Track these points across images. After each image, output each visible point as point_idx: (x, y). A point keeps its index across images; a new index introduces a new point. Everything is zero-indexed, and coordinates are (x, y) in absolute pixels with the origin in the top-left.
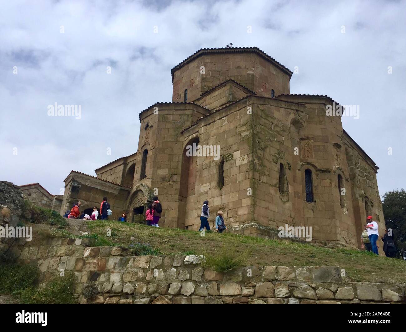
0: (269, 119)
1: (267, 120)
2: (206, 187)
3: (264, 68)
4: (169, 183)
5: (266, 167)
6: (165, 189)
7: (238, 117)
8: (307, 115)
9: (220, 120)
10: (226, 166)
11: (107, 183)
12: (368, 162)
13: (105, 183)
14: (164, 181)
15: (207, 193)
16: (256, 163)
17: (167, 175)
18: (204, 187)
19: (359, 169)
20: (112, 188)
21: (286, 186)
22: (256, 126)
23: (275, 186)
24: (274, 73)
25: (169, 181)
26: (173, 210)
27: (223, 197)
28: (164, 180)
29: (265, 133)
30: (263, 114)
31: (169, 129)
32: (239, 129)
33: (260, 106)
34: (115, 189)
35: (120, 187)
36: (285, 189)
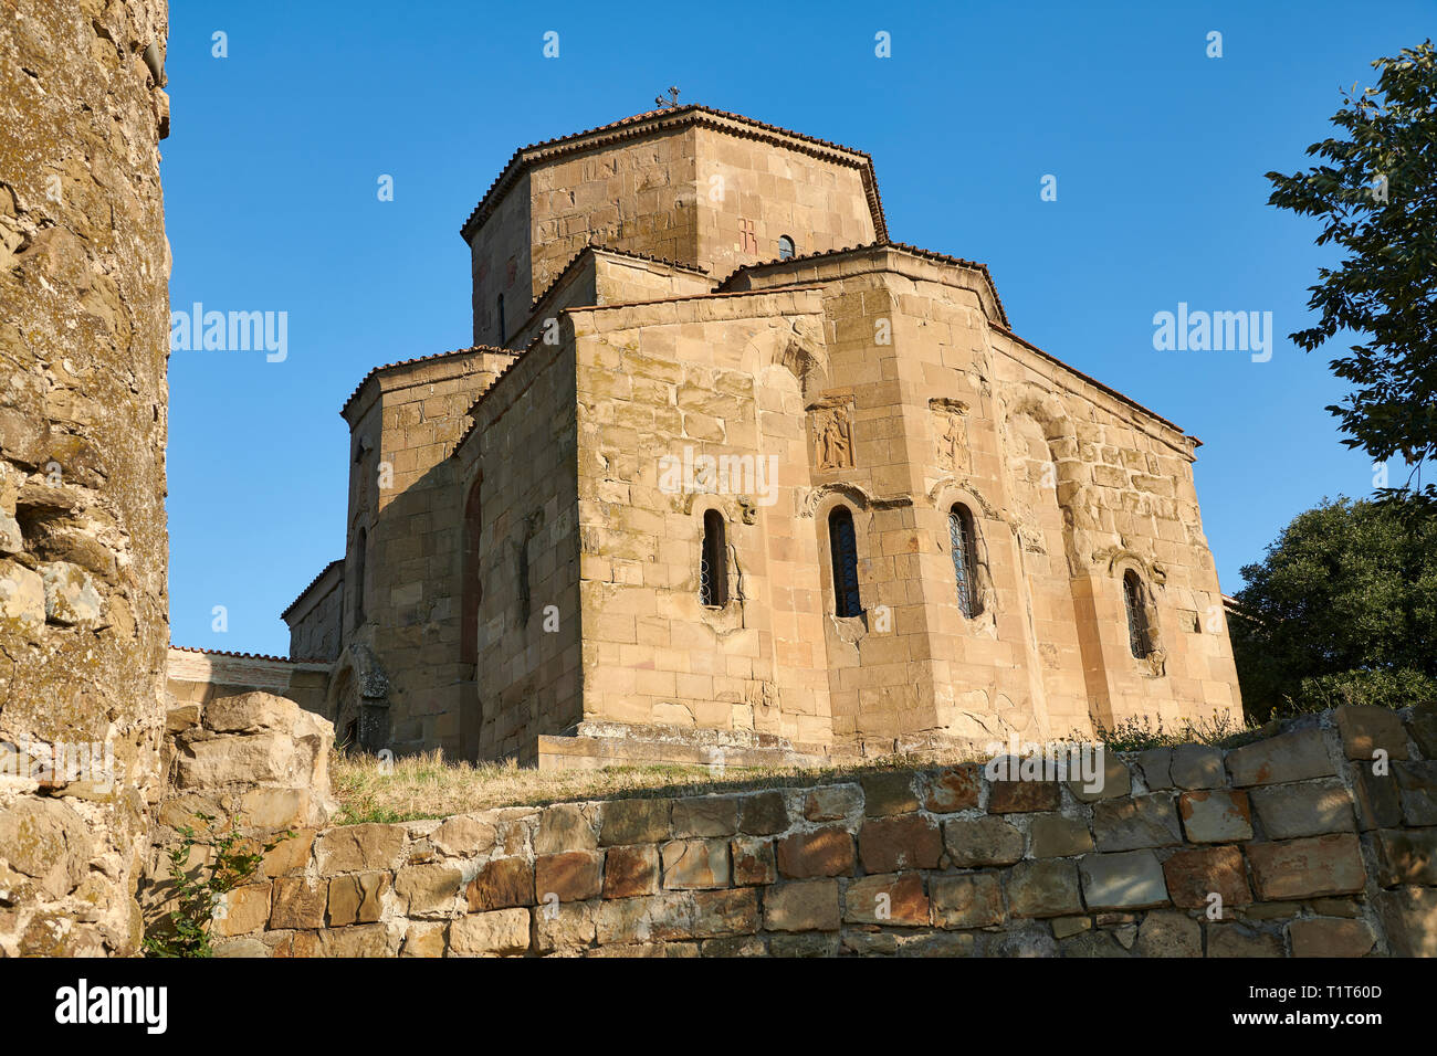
0: (656, 371)
1: (645, 376)
2: (497, 625)
3: (739, 170)
4: (428, 626)
5: (641, 532)
6: (418, 648)
7: (552, 384)
8: (833, 322)
9: (518, 402)
10: (533, 551)
11: (242, 662)
12: (1148, 428)
13: (236, 660)
14: (411, 624)
15: (499, 644)
16: (594, 528)
17: (419, 602)
18: (494, 626)
19: (1100, 462)
20: (265, 674)
21: (733, 579)
22: (593, 407)
23: (684, 587)
24: (788, 175)
25: (427, 621)
26: (444, 713)
27: (529, 651)
28: (413, 621)
29: (635, 423)
30: (625, 360)
31: (420, 450)
32: (554, 426)
33: (612, 337)
34: (275, 675)
35: (292, 666)
36: (733, 591)
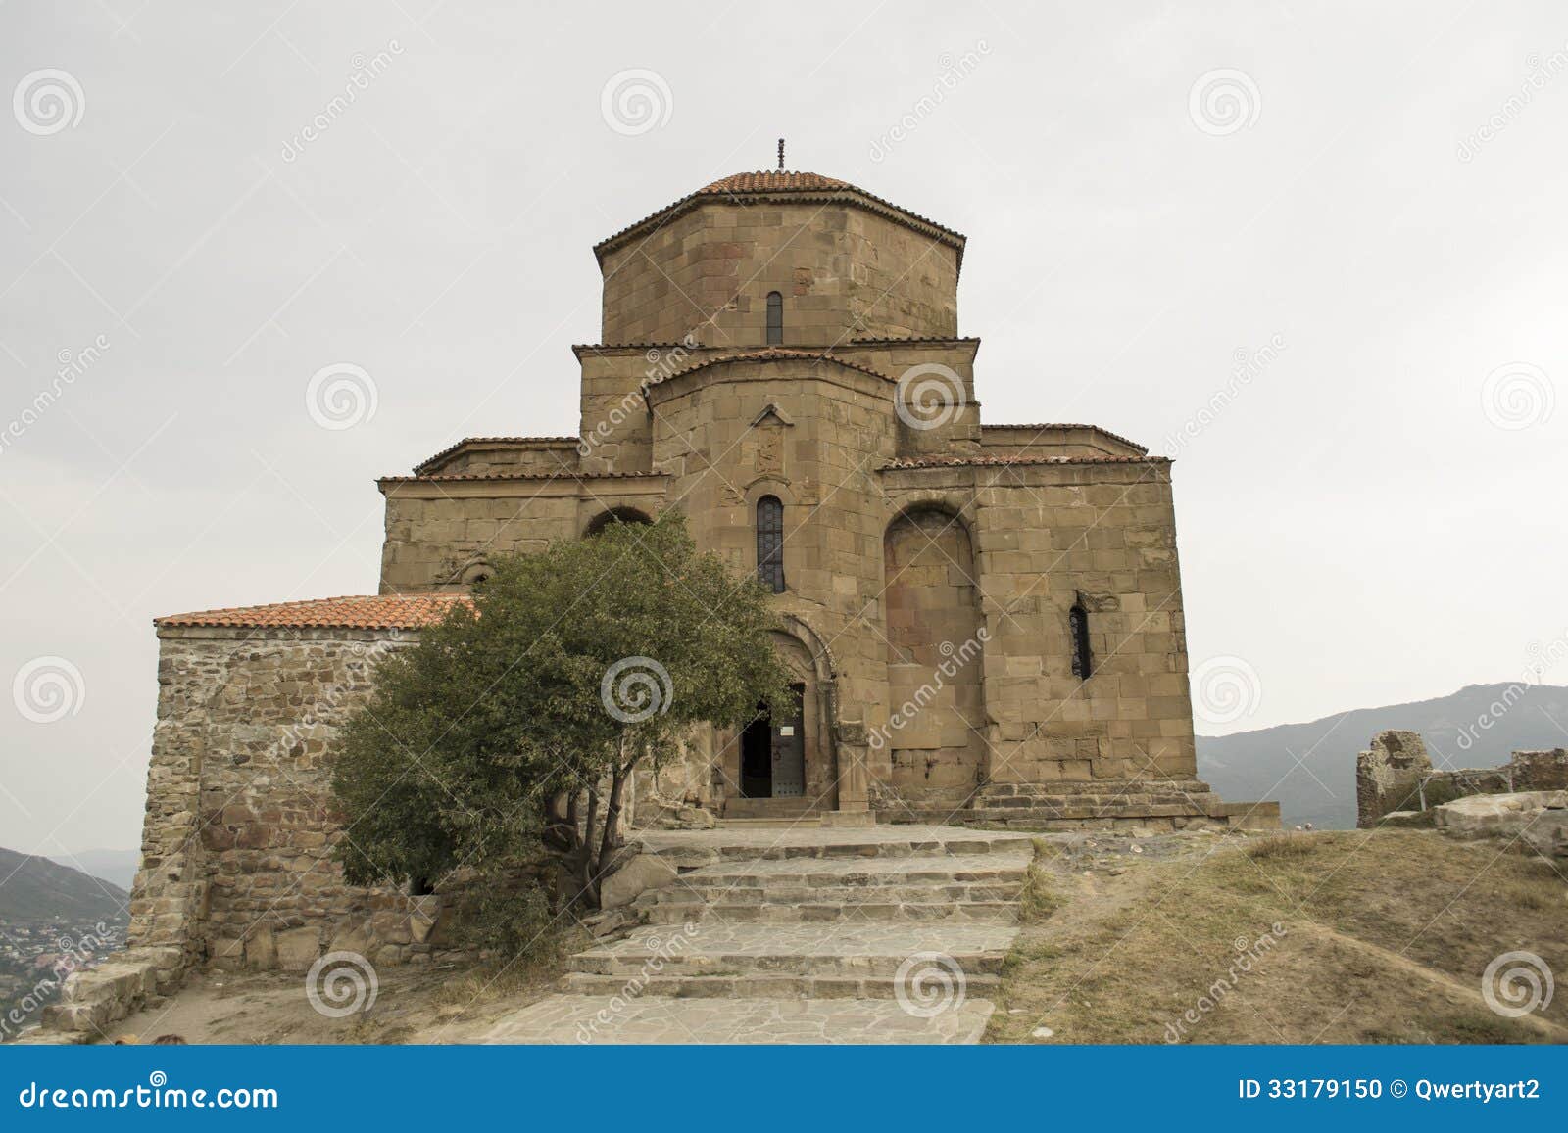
2: (1027, 664)
7: (1125, 500)
9: (1058, 488)
10: (1096, 623)
15: (1034, 681)
17: (854, 596)
18: (1019, 663)
27: (1095, 703)
31: (848, 450)
32: (1130, 537)
